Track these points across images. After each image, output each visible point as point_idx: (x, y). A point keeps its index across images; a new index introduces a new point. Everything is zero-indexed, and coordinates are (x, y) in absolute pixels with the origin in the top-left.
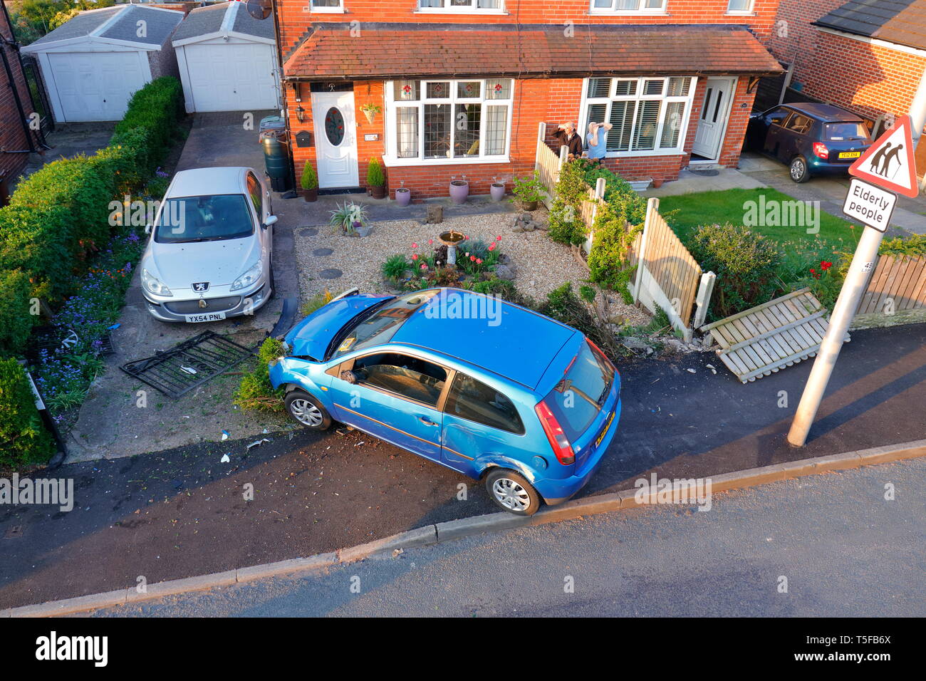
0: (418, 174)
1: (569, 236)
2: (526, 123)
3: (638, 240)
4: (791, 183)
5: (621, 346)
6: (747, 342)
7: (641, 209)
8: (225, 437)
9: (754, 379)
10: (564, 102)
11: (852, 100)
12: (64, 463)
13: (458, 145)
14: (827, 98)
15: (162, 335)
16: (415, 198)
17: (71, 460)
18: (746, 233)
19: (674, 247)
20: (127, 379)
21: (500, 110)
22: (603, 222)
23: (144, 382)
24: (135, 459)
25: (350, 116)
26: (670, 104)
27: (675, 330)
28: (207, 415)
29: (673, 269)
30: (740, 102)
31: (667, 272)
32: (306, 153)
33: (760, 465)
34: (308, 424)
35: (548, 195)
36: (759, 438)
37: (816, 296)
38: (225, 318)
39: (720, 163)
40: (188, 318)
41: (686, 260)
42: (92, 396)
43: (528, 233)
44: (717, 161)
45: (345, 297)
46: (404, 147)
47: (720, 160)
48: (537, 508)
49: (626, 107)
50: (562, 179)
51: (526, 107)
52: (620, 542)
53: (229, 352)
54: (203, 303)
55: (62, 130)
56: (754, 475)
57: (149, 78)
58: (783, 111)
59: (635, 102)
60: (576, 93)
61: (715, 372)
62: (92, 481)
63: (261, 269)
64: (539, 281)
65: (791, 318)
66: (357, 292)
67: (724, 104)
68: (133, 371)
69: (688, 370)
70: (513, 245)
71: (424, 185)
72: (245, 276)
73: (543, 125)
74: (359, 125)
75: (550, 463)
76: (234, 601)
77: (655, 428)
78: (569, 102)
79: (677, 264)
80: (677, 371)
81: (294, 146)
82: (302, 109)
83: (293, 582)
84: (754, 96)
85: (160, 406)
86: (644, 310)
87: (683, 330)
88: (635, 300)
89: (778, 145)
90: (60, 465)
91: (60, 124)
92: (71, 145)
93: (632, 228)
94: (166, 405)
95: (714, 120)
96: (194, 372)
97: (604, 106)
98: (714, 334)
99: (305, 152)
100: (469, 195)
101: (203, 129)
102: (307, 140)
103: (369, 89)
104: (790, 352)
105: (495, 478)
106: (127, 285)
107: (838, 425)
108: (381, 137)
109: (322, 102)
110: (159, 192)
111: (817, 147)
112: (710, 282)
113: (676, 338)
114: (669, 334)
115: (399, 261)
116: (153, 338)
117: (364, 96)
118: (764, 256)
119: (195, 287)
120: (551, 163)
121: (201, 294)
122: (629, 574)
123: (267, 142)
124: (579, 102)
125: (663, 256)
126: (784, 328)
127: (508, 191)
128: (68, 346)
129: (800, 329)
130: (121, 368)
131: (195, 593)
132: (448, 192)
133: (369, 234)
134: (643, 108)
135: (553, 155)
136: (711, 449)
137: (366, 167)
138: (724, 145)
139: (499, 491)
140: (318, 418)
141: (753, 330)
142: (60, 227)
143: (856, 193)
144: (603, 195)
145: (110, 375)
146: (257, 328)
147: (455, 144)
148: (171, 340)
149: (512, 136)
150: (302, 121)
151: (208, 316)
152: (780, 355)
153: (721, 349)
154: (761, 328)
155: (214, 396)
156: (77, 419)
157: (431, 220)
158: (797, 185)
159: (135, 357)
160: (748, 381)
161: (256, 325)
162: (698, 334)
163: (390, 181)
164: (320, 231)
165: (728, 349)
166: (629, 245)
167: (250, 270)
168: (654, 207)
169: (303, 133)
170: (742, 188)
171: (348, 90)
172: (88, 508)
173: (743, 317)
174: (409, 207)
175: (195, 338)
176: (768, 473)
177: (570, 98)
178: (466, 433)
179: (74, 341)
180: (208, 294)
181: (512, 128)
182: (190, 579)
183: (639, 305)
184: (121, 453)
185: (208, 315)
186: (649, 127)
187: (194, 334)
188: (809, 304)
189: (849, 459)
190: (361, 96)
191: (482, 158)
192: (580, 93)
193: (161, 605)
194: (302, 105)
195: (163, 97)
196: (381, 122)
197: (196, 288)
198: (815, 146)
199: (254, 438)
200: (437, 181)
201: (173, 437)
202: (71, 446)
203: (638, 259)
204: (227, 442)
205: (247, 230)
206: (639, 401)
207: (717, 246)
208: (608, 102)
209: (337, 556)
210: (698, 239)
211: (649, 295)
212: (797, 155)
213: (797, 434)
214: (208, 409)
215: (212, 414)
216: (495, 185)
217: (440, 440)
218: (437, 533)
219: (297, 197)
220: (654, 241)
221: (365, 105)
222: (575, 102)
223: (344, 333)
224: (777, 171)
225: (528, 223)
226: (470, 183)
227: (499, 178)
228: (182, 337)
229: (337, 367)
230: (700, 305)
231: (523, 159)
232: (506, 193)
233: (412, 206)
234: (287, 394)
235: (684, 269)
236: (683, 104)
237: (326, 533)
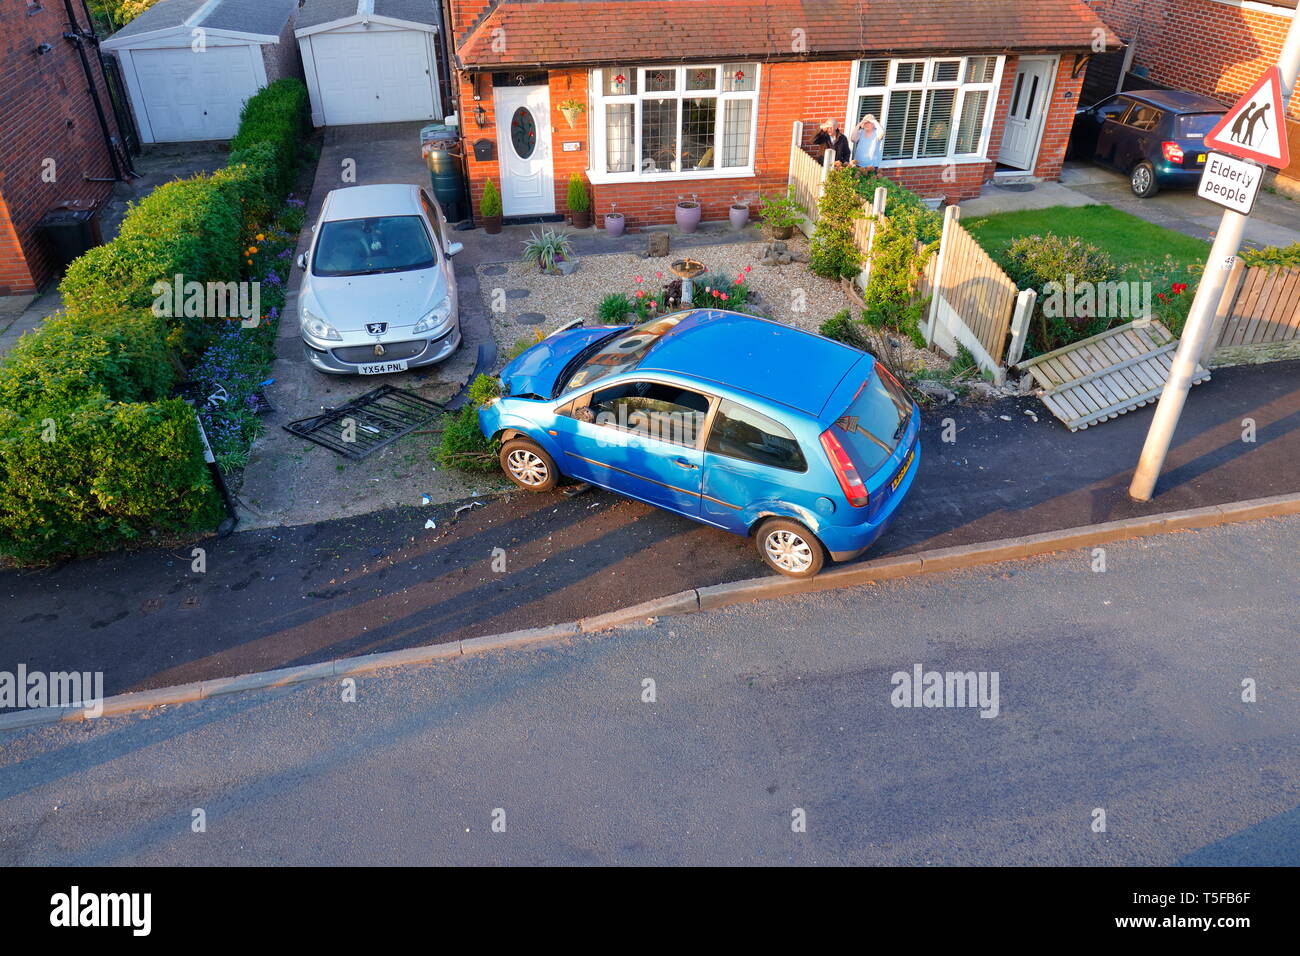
0: (635, 194)
1: (838, 267)
2: (775, 123)
3: (933, 263)
4: (1133, 198)
5: (915, 390)
6: (1077, 382)
7: (936, 225)
8: (426, 501)
9: (1086, 427)
10: (827, 93)
11: (1216, 86)
12: (235, 531)
13: (685, 154)
14: (1182, 85)
15: (328, 391)
16: (630, 226)
17: (243, 528)
18: (1075, 245)
19: (980, 265)
20: (295, 440)
21: (741, 106)
22: (886, 242)
23: (317, 443)
24: (321, 526)
25: (544, 119)
26: (968, 94)
27: (983, 371)
28: (400, 477)
29: (980, 295)
30: (1063, 90)
31: (972, 299)
32: (487, 169)
33: (1094, 522)
34: (530, 484)
35: (806, 218)
36: (1093, 492)
37: (1165, 325)
38: (406, 368)
39: (1036, 174)
40: (362, 368)
41: (997, 279)
42: (255, 458)
43: (782, 266)
44: (1031, 172)
45: (567, 329)
46: (616, 157)
47: (1036, 170)
48: (821, 565)
49: (909, 98)
50: (828, 191)
51: (776, 100)
52: (923, 607)
53: (416, 408)
54: (380, 350)
55: (150, 153)
56: (1086, 533)
57: (263, 82)
58: (1122, 103)
59: (921, 91)
60: (842, 81)
61: (1036, 419)
62: (272, 550)
63: (449, 307)
64: (802, 323)
65: (1133, 352)
66: (581, 323)
67: (1041, 93)
68: (299, 431)
69: (1002, 417)
70: (764, 281)
71: (642, 209)
72: (431, 315)
73: (798, 125)
74: (556, 130)
75: (838, 505)
76: (461, 673)
77: (962, 483)
78: (833, 93)
79: (985, 286)
80: (987, 418)
81: (471, 160)
82: (482, 110)
83: (529, 653)
84: (1081, 82)
85: (340, 469)
86: (941, 354)
87: (994, 372)
88: (928, 342)
89: (1114, 148)
90: (231, 533)
91: (148, 146)
92: (166, 172)
93: (923, 248)
94: (348, 467)
95: (1028, 117)
96: (377, 431)
97: (879, 98)
98: (1034, 372)
99: (484, 167)
100: (701, 221)
101: (337, 147)
102: (487, 151)
103: (569, 82)
104: (1132, 393)
105: (768, 532)
106: (274, 336)
107: (1194, 477)
108: (583, 146)
109: (507, 100)
110: (295, 226)
111: (1169, 147)
112: (1029, 303)
113: (984, 381)
114: (976, 377)
115: (619, 301)
116: (317, 394)
117: (563, 91)
118: (1097, 271)
119: (370, 328)
120: (810, 175)
121: (378, 338)
122: (935, 640)
123: (435, 155)
124: (847, 93)
125: (966, 279)
126: (1125, 364)
127: (754, 215)
128: (215, 403)
129: (1145, 366)
130: (284, 428)
131: (414, 666)
132: (674, 217)
133: (574, 271)
134: (932, 100)
135: (814, 163)
136: (1032, 505)
137: (565, 186)
138: (1041, 151)
139: (773, 548)
140: (543, 474)
141: (1083, 366)
142: (192, 259)
143: (1214, 169)
144: (883, 210)
145: (273, 436)
146: (446, 381)
147: (683, 152)
148: (341, 396)
149: (757, 140)
150: (482, 126)
151: (386, 367)
152: (1120, 396)
153: (1044, 390)
154: (1094, 365)
155: (406, 457)
156: (242, 484)
157: (655, 252)
158: (1141, 201)
159: (299, 415)
160: (1079, 429)
161: (445, 377)
162: (1014, 374)
163: (596, 203)
164: (510, 269)
165: (1052, 390)
166: (920, 271)
167: (436, 308)
168: (953, 217)
169: (482, 142)
170: (1067, 206)
171: (541, 84)
172: (273, 578)
173: (1071, 351)
174: (622, 238)
175: (371, 393)
176: (1105, 530)
177: (834, 87)
178: (734, 474)
179: (222, 398)
180: (386, 338)
181: (758, 129)
182: (405, 651)
183: (934, 348)
184: (302, 520)
185: (385, 364)
186: (939, 127)
187: (368, 389)
188: (1157, 335)
189: (1207, 514)
190: (560, 91)
191: (718, 172)
192: (848, 81)
193: (375, 678)
194: (482, 105)
195: (287, 103)
196: (585, 126)
197: (371, 330)
198: (1164, 145)
199: (462, 502)
200: (658, 203)
201: (362, 503)
202: (240, 512)
203: (933, 287)
204: (429, 507)
205: (428, 260)
206: (940, 454)
207: (1037, 261)
208: (885, 92)
209: (579, 626)
210: (1013, 254)
211: (946, 332)
212: (1141, 160)
213: (1141, 487)
214: (399, 471)
215: (407, 476)
216: (736, 207)
217: (700, 487)
218: (698, 599)
219: (474, 228)
220: (954, 262)
221: (564, 103)
222: (841, 93)
223: (572, 369)
224: (1113, 184)
225: (781, 254)
226: (702, 206)
227: (740, 198)
228: (354, 393)
229: (571, 404)
230: (1016, 333)
231: (772, 171)
232: (750, 218)
233: (627, 236)
234: (503, 445)
235: (995, 291)
236: (985, 94)
237: (563, 602)
